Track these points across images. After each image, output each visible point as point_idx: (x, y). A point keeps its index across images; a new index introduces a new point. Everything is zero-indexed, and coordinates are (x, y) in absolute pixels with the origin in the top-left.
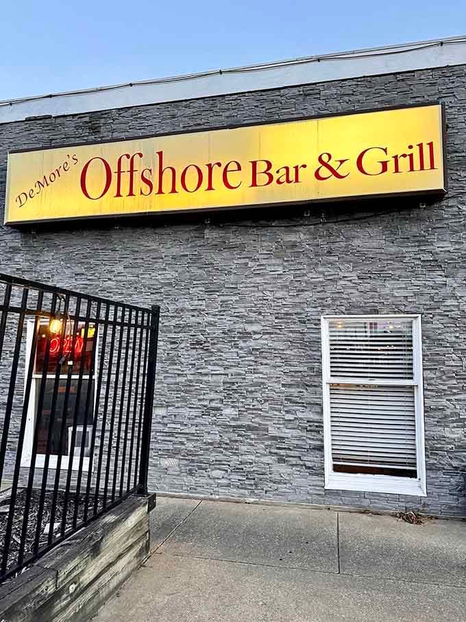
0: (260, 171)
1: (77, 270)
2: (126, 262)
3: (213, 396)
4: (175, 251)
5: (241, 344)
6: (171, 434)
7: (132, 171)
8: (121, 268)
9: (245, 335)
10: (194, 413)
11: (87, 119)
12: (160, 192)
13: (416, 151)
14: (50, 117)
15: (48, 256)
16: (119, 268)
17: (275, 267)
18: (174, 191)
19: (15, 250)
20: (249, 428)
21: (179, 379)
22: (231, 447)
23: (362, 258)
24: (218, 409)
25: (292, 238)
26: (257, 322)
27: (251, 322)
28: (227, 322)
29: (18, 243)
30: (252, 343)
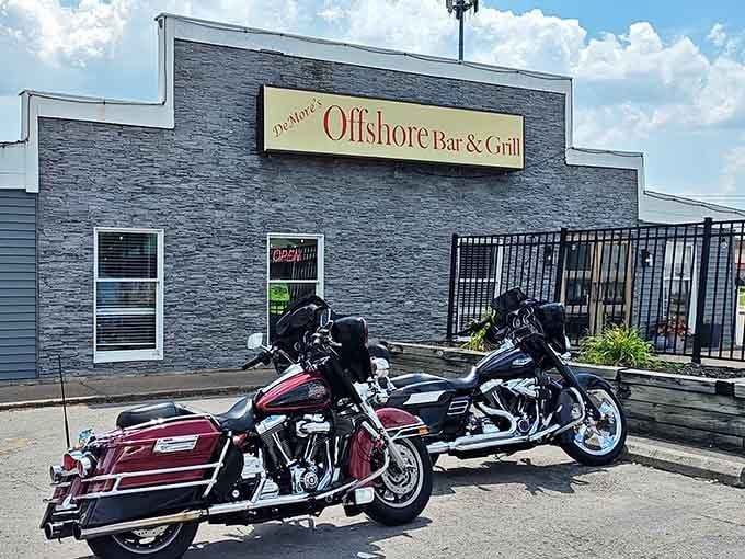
0: (439, 139)
1: (307, 194)
2: (342, 190)
3: (400, 293)
4: (376, 185)
5: (416, 256)
6: (375, 321)
7: (361, 122)
8: (338, 195)
9: (418, 250)
10: (389, 305)
11: (311, 64)
12: (380, 142)
13: (512, 142)
14: (282, 54)
15: (281, 179)
16: (337, 195)
17: (435, 203)
18: (388, 143)
19: (254, 170)
20: (420, 313)
21: (379, 282)
22: (409, 327)
23: (478, 203)
24: (402, 302)
25: (445, 184)
26: (425, 241)
27: (421, 241)
28: (408, 241)
29: (257, 165)
30: (422, 256)
